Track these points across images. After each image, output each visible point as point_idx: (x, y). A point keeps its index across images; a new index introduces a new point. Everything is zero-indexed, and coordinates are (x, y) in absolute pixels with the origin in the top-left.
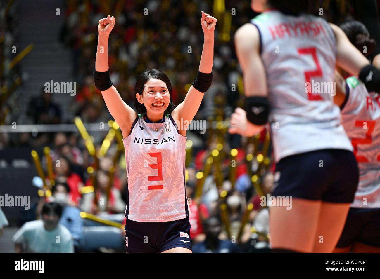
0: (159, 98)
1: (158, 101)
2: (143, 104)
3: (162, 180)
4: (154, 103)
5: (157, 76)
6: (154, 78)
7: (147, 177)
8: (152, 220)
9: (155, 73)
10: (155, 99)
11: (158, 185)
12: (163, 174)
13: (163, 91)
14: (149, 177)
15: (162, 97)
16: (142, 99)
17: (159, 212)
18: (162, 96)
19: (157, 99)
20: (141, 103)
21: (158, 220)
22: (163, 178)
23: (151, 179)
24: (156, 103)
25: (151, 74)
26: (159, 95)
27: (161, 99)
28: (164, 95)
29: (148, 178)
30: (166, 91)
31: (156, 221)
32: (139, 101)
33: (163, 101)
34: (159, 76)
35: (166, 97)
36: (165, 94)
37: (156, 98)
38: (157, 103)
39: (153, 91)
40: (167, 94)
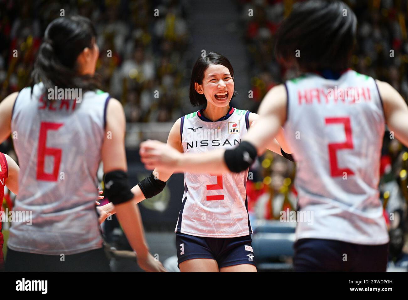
0: (223, 87)
1: (221, 91)
2: (204, 94)
3: (222, 188)
4: (217, 93)
5: (218, 61)
6: (214, 63)
7: (205, 185)
8: (211, 234)
9: (215, 58)
10: (217, 88)
11: (218, 195)
12: (223, 182)
13: (225, 78)
14: (207, 185)
15: (225, 86)
16: (202, 89)
17: (219, 226)
18: (226, 84)
19: (220, 88)
20: (202, 93)
21: (218, 236)
22: (224, 186)
23: (209, 187)
24: (219, 93)
25: (210, 59)
26: (222, 83)
27: (225, 88)
28: (227, 83)
29: (206, 187)
30: (229, 78)
31: (215, 237)
32: (198, 92)
33: (226, 90)
34: (220, 60)
35: (230, 84)
36: (229, 81)
37: (219, 86)
38: (221, 93)
39: (215, 79)
40: (231, 81)
